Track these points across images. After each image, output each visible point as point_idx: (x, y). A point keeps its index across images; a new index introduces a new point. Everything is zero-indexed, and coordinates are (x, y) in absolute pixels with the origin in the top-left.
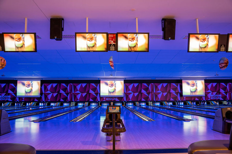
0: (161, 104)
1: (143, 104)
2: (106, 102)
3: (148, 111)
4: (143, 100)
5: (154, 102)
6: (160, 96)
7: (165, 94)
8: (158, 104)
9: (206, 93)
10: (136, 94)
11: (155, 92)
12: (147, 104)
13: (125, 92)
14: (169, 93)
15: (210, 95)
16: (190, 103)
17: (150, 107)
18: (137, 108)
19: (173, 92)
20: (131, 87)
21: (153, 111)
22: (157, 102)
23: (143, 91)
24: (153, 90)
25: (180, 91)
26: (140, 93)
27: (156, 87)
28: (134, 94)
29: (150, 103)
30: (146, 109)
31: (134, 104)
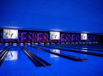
0: (39, 44)
1: (29, 44)
2: (7, 42)
3: (32, 48)
4: (29, 41)
5: (35, 43)
6: (38, 39)
7: (41, 38)
8: (37, 44)
9: (61, 39)
10: (25, 38)
11: (35, 37)
12: (31, 44)
13: (19, 37)
14: (43, 38)
15: (62, 40)
16: (52, 43)
17: (33, 46)
18: (26, 46)
19: (45, 37)
20: (22, 34)
21: (34, 47)
22: (37, 42)
23: (29, 37)
24: (34, 36)
25: (48, 37)
26: (28, 37)
27: (36, 35)
28: (24, 38)
29: (33, 43)
30: (31, 46)
31: (24, 44)
